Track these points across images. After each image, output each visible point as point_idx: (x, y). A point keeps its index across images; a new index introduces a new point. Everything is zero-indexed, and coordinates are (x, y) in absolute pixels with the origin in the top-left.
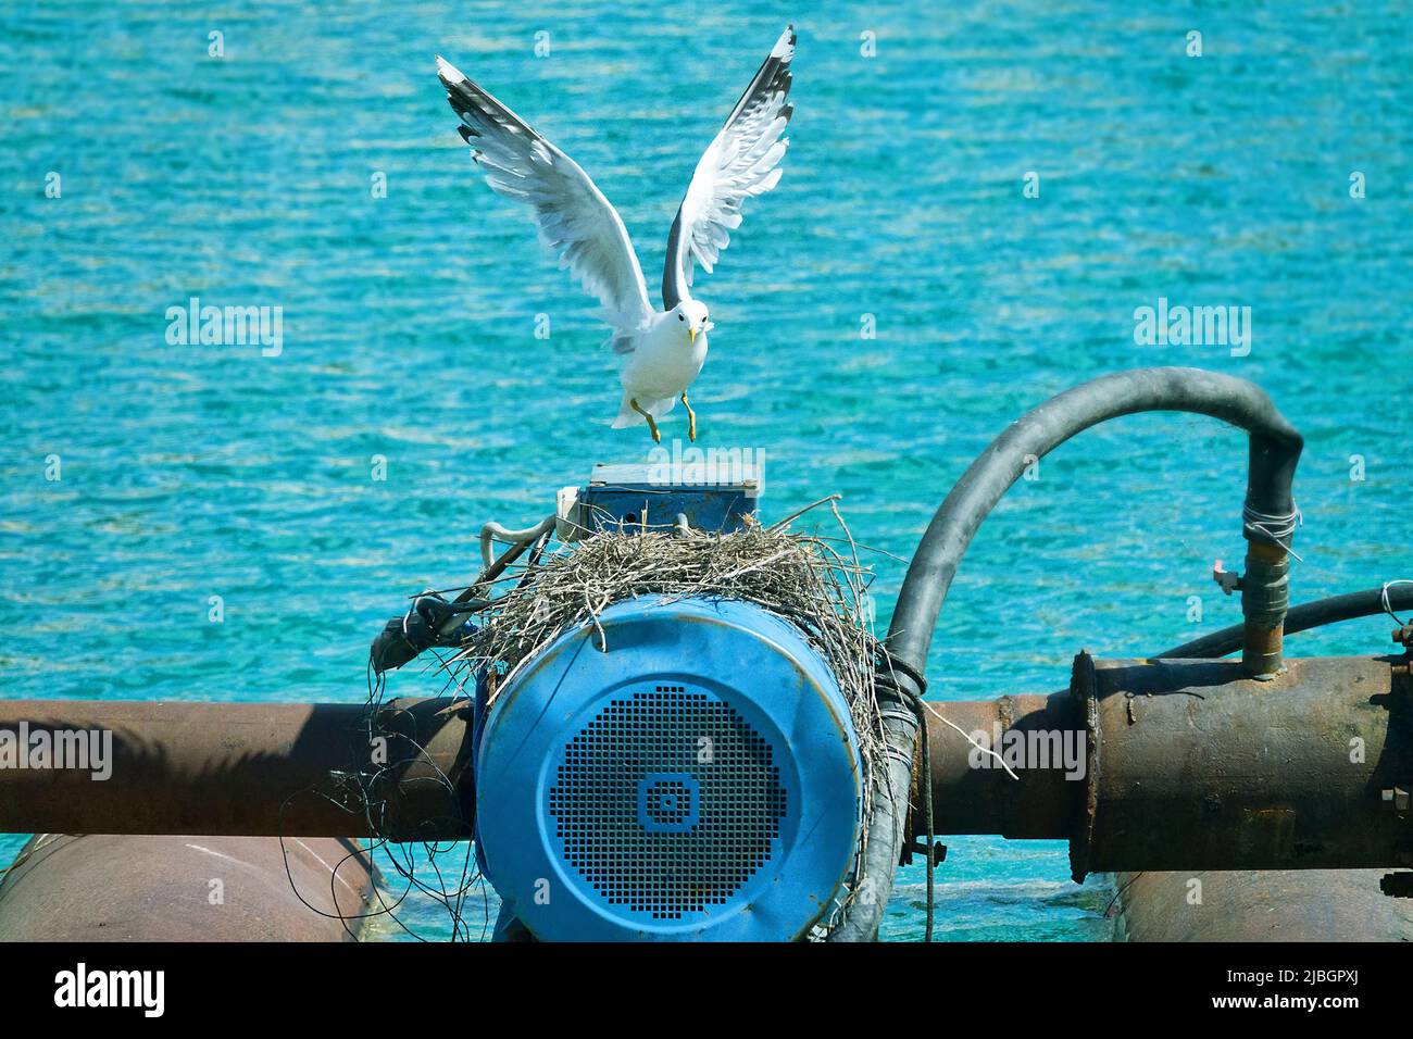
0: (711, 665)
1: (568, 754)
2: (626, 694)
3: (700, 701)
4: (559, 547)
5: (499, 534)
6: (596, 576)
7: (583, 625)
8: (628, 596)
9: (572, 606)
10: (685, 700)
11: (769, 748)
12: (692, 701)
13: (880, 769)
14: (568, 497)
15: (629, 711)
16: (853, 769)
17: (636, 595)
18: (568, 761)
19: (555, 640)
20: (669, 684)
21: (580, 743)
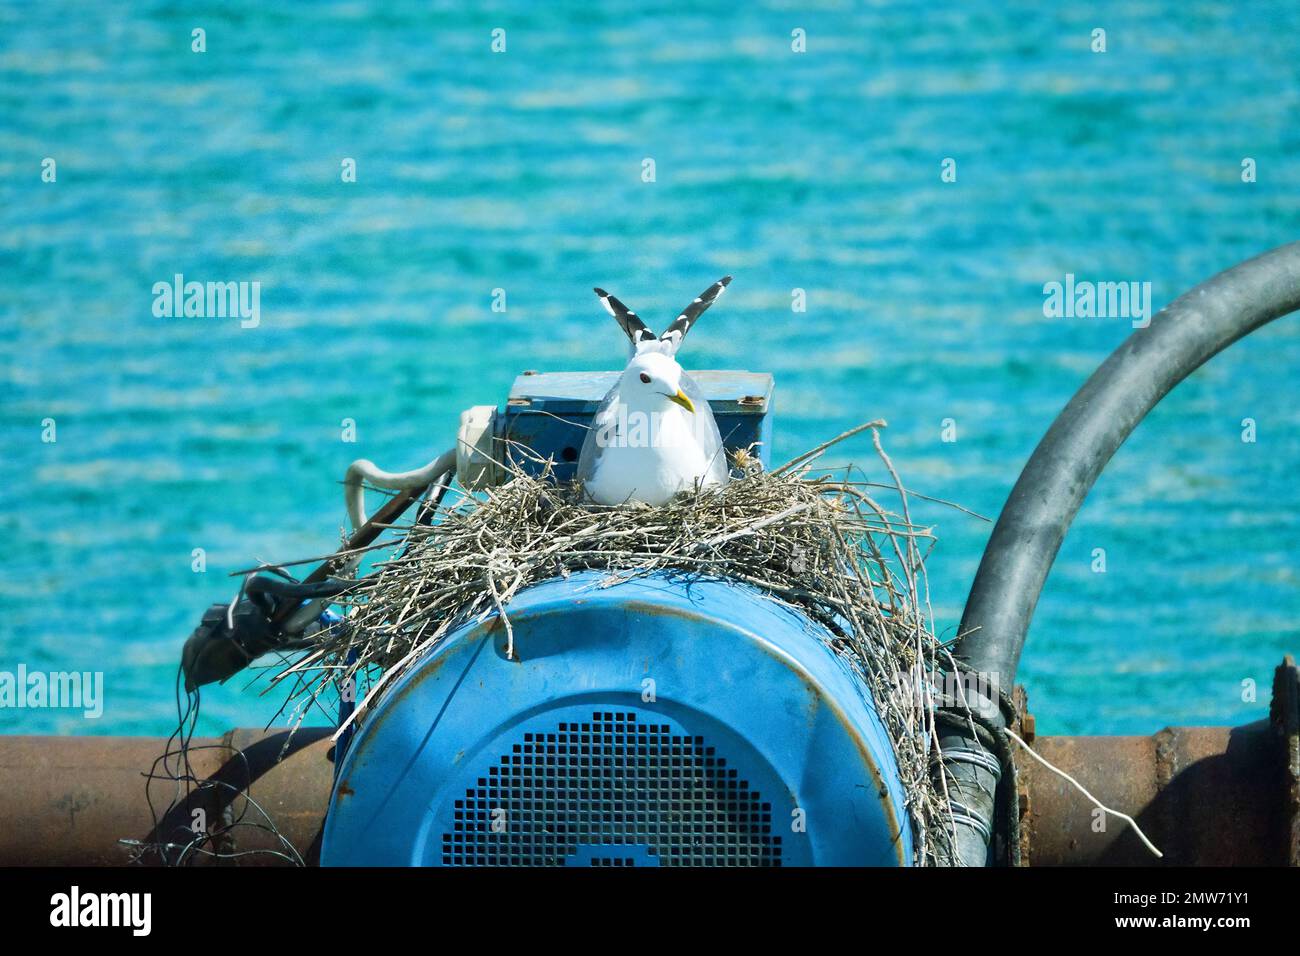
0: (676, 680)
1: (459, 815)
2: (547, 723)
3: (660, 734)
4: (460, 498)
5: (372, 479)
6: (508, 542)
7: (481, 618)
8: (557, 574)
9: (470, 588)
10: (638, 733)
11: (766, 807)
12: (649, 734)
13: (939, 840)
14: (477, 420)
15: (551, 749)
16: (895, 840)
17: (565, 573)
18: (458, 826)
19: (441, 640)
20: (613, 709)
21: (476, 799)
